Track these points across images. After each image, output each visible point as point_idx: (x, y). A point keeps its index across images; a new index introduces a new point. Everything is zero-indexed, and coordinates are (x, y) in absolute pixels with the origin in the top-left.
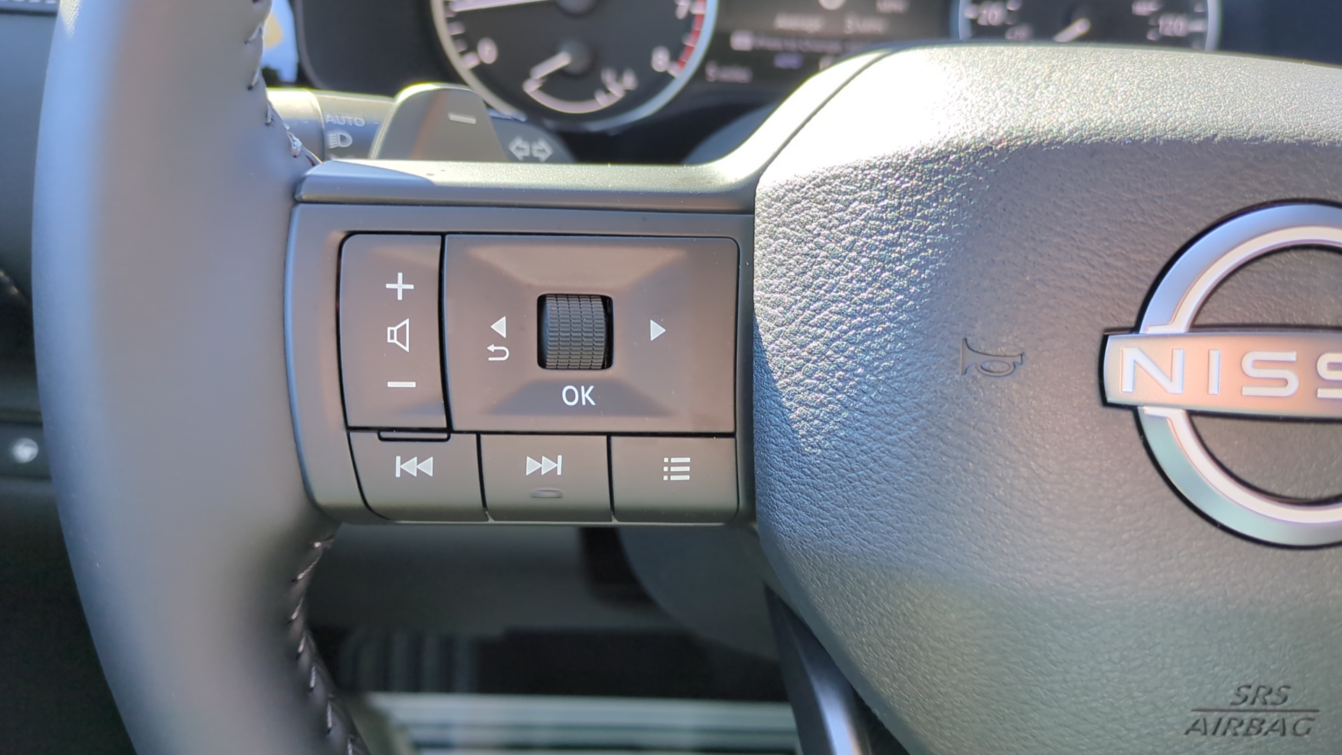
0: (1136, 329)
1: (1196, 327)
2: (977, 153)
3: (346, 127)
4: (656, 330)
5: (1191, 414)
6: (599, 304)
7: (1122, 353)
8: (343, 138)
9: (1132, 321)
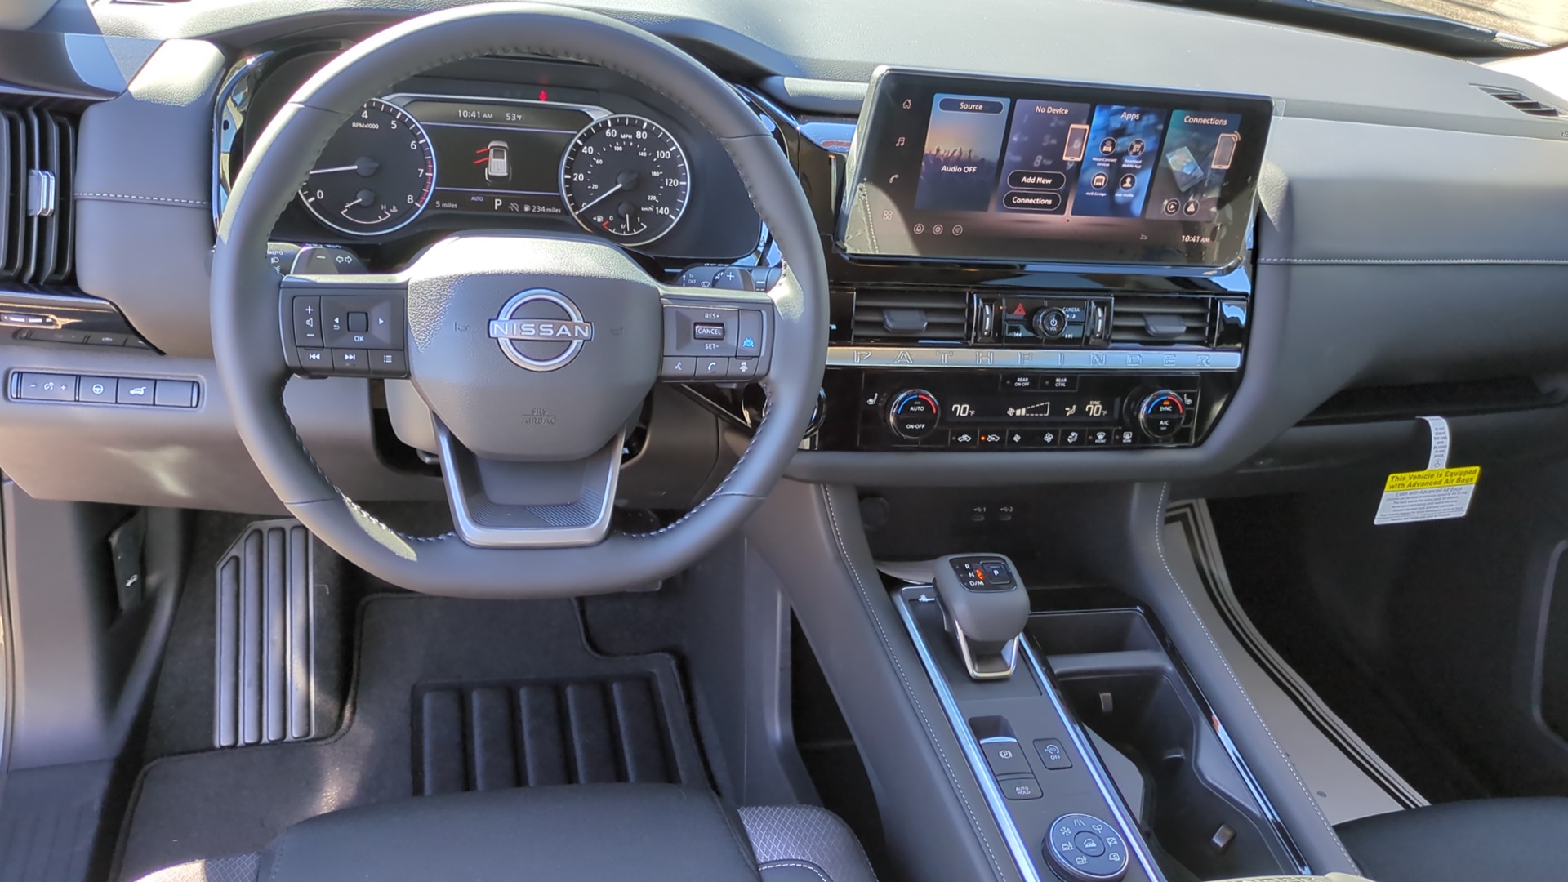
0: (497, 319)
1: (511, 318)
2: (459, 276)
3: (277, 256)
4: (381, 321)
5: (511, 340)
6: (364, 315)
7: (494, 325)
8: (276, 260)
9: (496, 317)
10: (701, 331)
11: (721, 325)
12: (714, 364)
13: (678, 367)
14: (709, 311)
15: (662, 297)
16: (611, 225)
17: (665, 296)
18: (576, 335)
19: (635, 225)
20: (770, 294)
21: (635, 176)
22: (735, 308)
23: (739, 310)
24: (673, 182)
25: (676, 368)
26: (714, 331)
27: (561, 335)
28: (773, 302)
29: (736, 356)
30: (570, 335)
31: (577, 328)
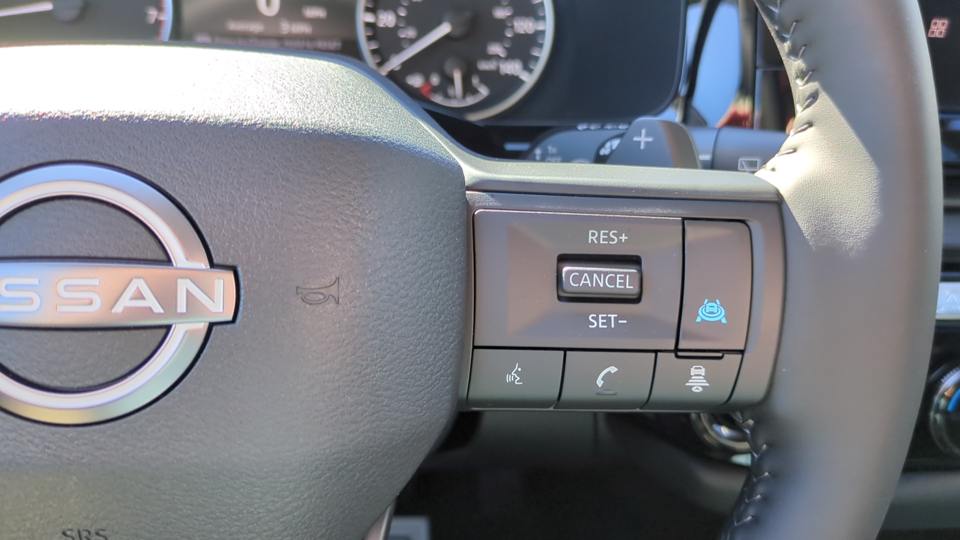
10: (577, 279)
11: (634, 261)
12: (613, 369)
13: (513, 377)
14: (599, 224)
15: (469, 188)
16: (435, 90)
17: (480, 186)
18: (182, 307)
19: (469, 89)
20: (763, 174)
21: (468, 14)
22: (677, 212)
23: (684, 219)
24: (524, 26)
25: (509, 379)
26: (612, 281)
27: (127, 309)
28: (778, 194)
29: (676, 350)
30: (158, 309)
31: (184, 286)
